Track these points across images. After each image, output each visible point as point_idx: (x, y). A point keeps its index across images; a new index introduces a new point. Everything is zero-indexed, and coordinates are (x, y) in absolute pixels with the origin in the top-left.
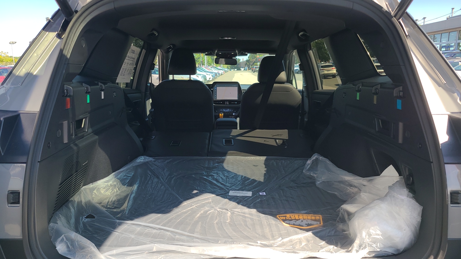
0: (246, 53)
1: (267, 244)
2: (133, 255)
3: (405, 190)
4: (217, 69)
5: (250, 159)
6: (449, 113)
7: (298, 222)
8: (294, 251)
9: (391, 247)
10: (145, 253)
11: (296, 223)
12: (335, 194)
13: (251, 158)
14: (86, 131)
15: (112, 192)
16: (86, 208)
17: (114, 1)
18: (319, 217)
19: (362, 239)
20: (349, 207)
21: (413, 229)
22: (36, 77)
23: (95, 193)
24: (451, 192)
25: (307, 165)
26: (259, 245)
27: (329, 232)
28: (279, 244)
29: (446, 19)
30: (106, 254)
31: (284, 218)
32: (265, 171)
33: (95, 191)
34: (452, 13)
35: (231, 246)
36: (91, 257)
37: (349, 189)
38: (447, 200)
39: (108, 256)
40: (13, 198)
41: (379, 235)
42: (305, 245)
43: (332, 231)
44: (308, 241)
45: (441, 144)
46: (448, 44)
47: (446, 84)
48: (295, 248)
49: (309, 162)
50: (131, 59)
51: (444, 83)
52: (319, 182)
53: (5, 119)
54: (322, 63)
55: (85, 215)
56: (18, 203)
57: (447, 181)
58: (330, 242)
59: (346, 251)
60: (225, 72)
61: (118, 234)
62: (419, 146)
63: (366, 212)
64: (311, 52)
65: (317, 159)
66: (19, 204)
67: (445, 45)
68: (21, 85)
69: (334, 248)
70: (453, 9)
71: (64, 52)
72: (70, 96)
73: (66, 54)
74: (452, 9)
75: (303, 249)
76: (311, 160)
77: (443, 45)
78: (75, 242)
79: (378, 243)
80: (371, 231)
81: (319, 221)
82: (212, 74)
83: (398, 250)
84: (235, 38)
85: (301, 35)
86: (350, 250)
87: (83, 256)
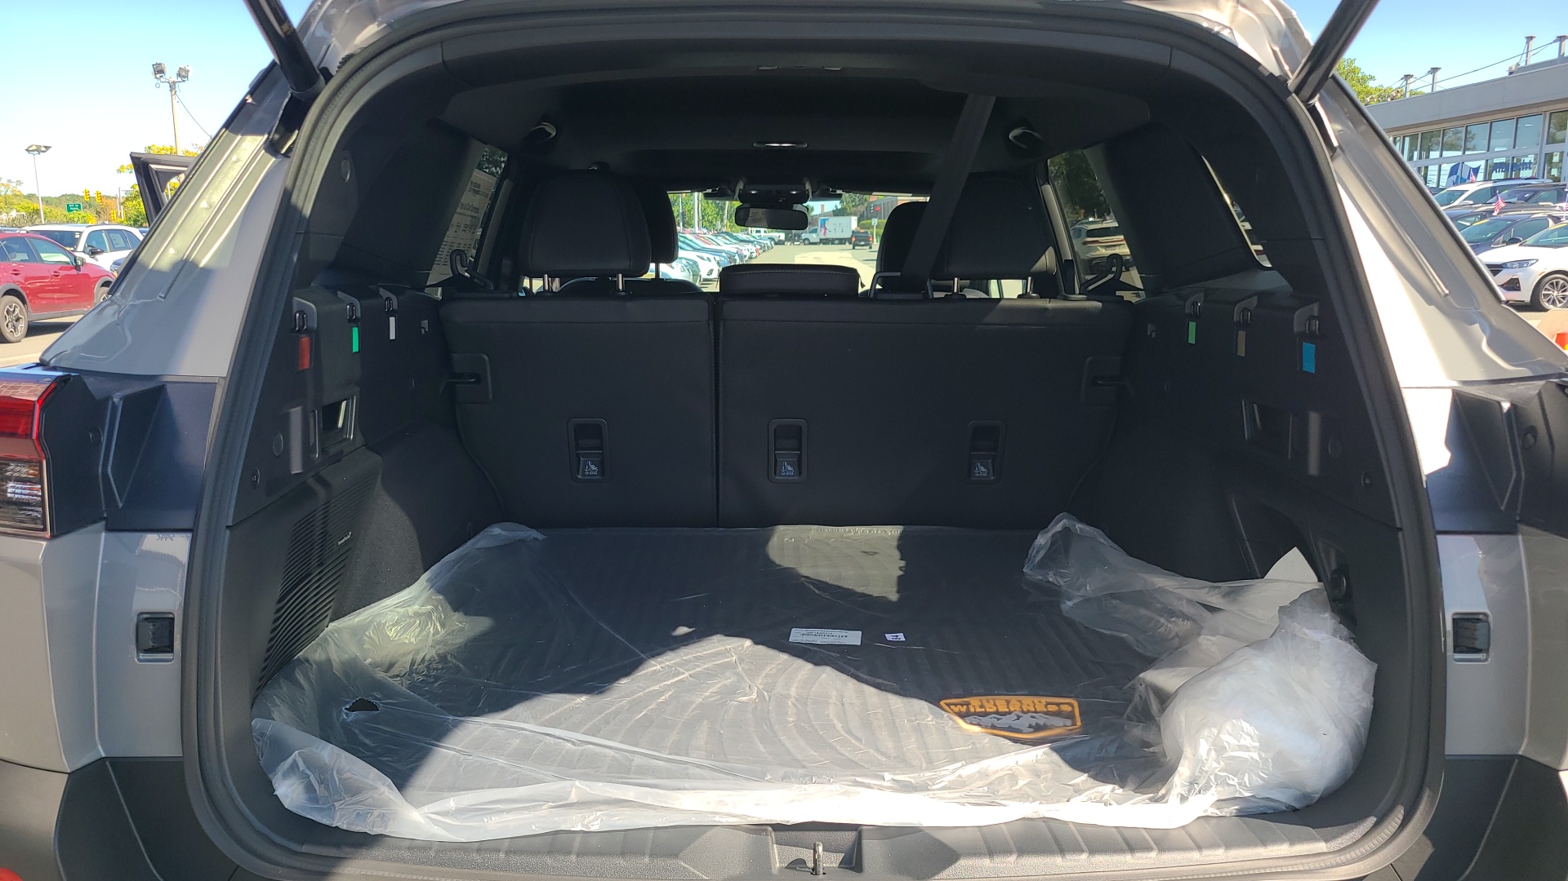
0: (839, 192)
1: (913, 781)
2: (508, 811)
3: (1327, 615)
4: (734, 241)
5: (852, 534)
6: (1455, 384)
7: (1006, 721)
8: (993, 802)
9: (1284, 786)
10: (544, 807)
11: (998, 723)
12: (1122, 638)
13: (856, 533)
14: (349, 438)
15: (420, 632)
16: (345, 681)
17: (442, 42)
18: (1070, 704)
19: (1199, 763)
20: (1162, 678)
21: (1350, 732)
22: (207, 272)
23: (370, 637)
24: (1455, 617)
25: (1035, 551)
26: (888, 784)
27: (1102, 747)
28: (949, 781)
29: (1507, 74)
30: (426, 809)
31: (964, 709)
32: (901, 568)
33: (370, 633)
34: (1527, 53)
35: (805, 790)
36: (382, 818)
37: (1163, 624)
38: (1443, 639)
39: (433, 816)
40: (154, 634)
41: (1247, 749)
42: (1028, 783)
43: (1109, 744)
44: (1037, 774)
45: (1428, 476)
46: (1513, 157)
47: (1449, 297)
48: (998, 791)
49: (1042, 540)
50: (468, 213)
51: (1443, 294)
52: (1070, 603)
53: (126, 400)
54: (1091, 219)
55: (347, 703)
56: (170, 648)
57: (1444, 586)
58: (1102, 776)
59: (1150, 799)
60: (761, 249)
61: (454, 755)
62: (1365, 483)
63: (1210, 683)
64: (1048, 190)
65: (1067, 531)
66: (172, 651)
67: (1504, 161)
68: (164, 298)
69: (1116, 792)
70: (1530, 38)
71: (294, 199)
72: (309, 332)
73: (300, 204)
74: (1525, 40)
75: (1023, 797)
76: (1050, 534)
77: (1496, 161)
78: (332, 773)
79: (1247, 774)
80: (1225, 737)
81: (1070, 716)
82: (718, 258)
83: (1306, 796)
84: (802, 143)
85: (1015, 137)
86: (1163, 797)
87: (358, 814)
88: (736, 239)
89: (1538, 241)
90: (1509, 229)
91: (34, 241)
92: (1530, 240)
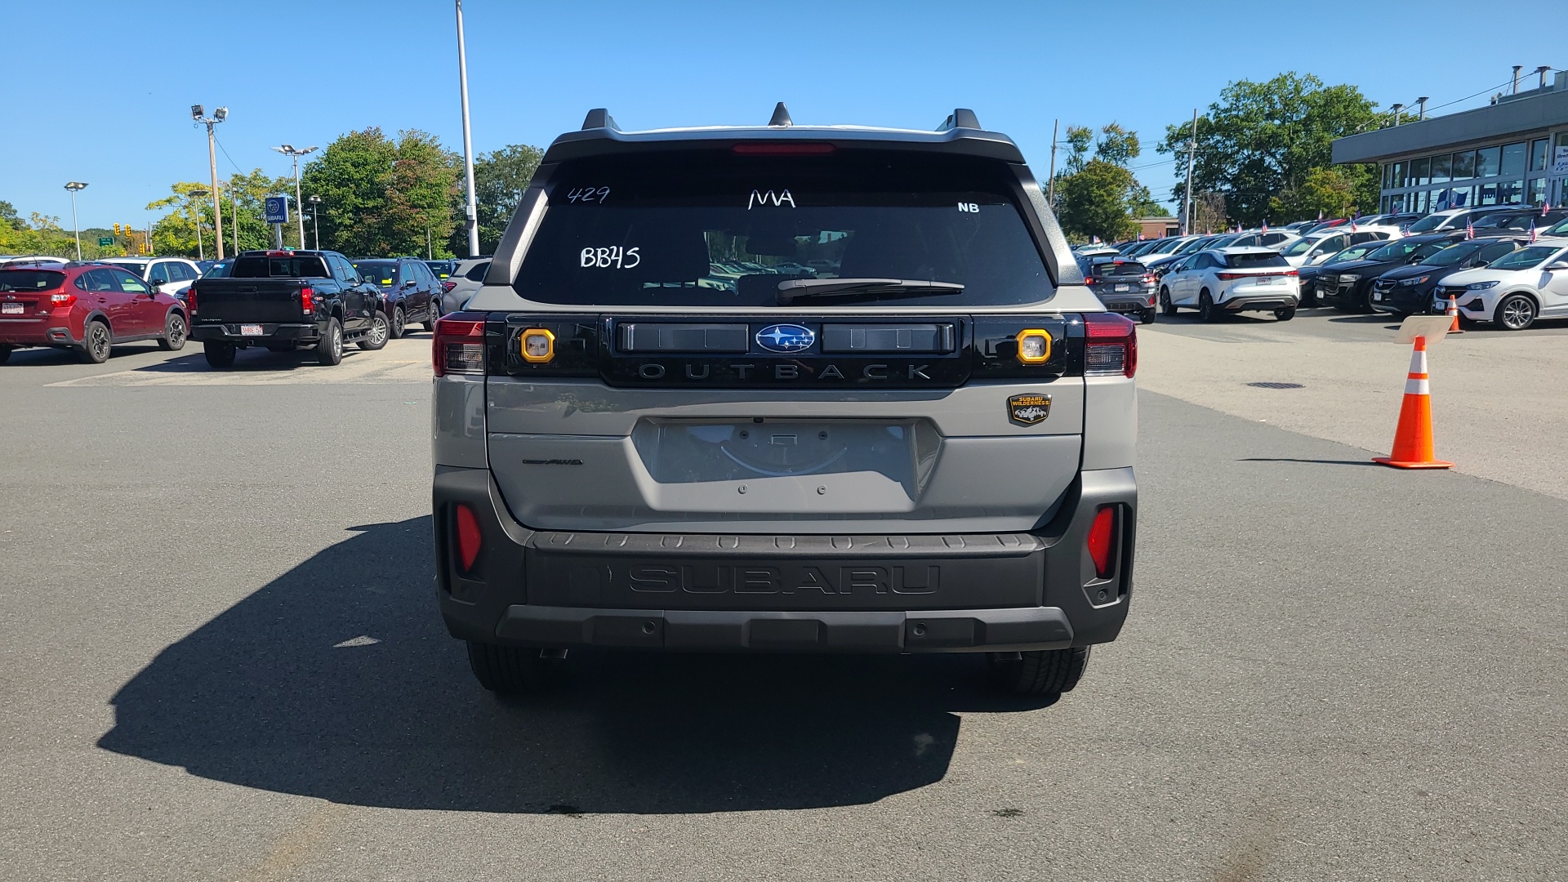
29: (1489, 104)
34: (1515, 81)
70: (1517, 68)
74: (1512, 70)
88: (744, 267)
89: (1502, 264)
90: (1477, 253)
91: (116, 273)
92: (1495, 263)
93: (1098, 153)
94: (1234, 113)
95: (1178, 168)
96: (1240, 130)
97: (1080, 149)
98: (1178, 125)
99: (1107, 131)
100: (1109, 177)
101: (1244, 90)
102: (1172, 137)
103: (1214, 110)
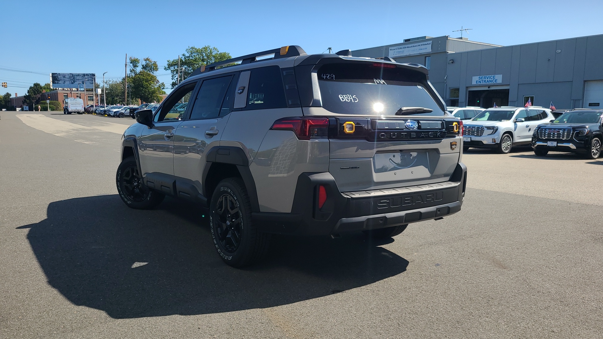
93: (142, 68)
94: (191, 58)
95: (173, 76)
96: (193, 65)
97: (135, 66)
98: (171, 60)
99: (146, 60)
100: (149, 78)
101: (193, 50)
102: (170, 65)
103: (184, 56)
